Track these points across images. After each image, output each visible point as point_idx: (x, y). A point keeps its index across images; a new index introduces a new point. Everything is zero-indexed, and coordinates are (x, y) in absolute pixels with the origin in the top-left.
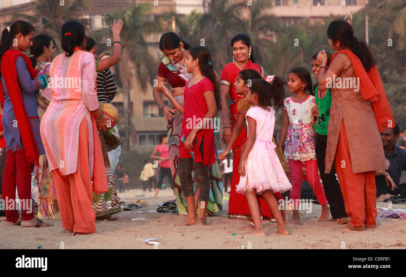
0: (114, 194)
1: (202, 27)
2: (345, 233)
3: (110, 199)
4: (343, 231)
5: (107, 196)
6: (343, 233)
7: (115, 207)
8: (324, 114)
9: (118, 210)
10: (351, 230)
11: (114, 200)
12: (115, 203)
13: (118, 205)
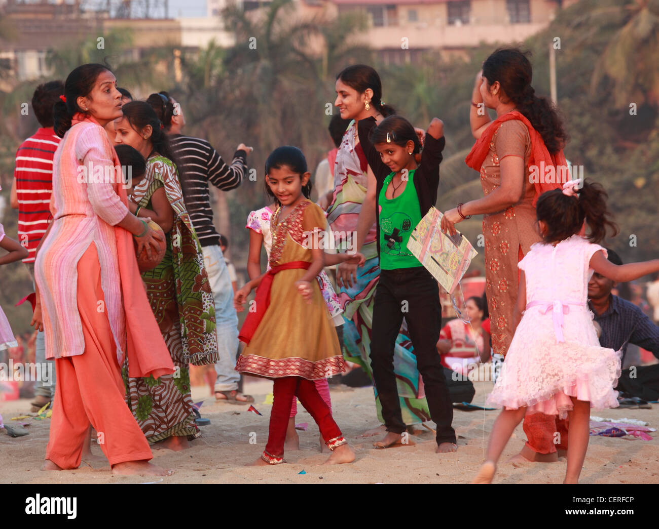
0: (154, 406)
1: (232, 72)
2: (519, 467)
3: (149, 416)
4: (516, 463)
5: (144, 410)
6: (515, 466)
7: (159, 432)
8: (398, 228)
9: (164, 436)
10: (530, 460)
11: (156, 417)
12: (158, 424)
13: (164, 426)
